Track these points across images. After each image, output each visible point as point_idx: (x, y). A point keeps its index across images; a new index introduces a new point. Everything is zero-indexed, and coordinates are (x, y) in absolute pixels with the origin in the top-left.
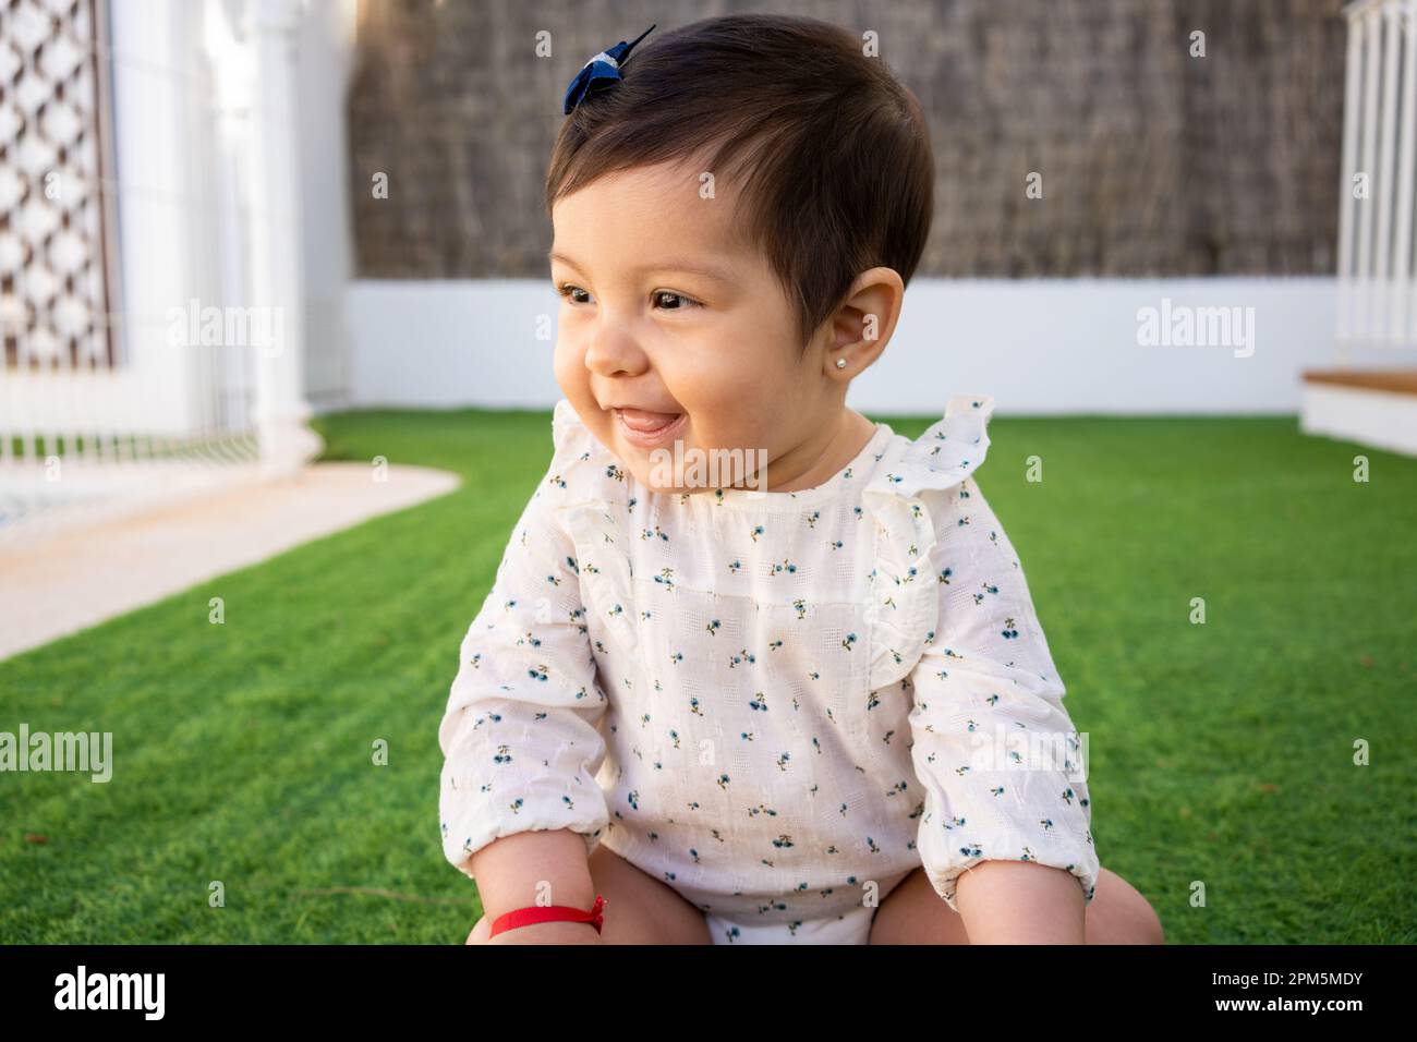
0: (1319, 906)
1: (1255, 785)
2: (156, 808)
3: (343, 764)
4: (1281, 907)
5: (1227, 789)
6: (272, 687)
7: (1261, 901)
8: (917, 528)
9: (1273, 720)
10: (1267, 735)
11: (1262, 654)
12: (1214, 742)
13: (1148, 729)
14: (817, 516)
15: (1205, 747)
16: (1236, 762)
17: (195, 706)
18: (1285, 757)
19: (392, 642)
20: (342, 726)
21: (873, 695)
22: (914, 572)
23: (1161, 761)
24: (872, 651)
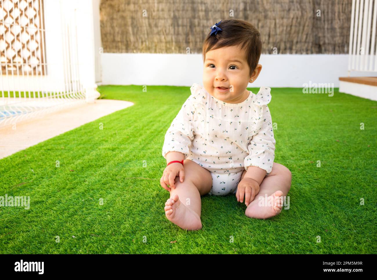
0: (316, 180)
1: (309, 162)
2: (93, 166)
3: (128, 159)
4: (309, 180)
5: (304, 162)
6: (107, 146)
7: (306, 179)
8: (260, 111)
9: (315, 151)
10: (314, 153)
11: (316, 140)
12: (303, 155)
13: (290, 153)
14: (242, 107)
15: (301, 156)
16: (306, 158)
17: (92, 149)
18: (316, 157)
19: (130, 138)
20: (125, 152)
21: (249, 138)
22: (260, 118)
23: (292, 158)
24: (250, 130)
